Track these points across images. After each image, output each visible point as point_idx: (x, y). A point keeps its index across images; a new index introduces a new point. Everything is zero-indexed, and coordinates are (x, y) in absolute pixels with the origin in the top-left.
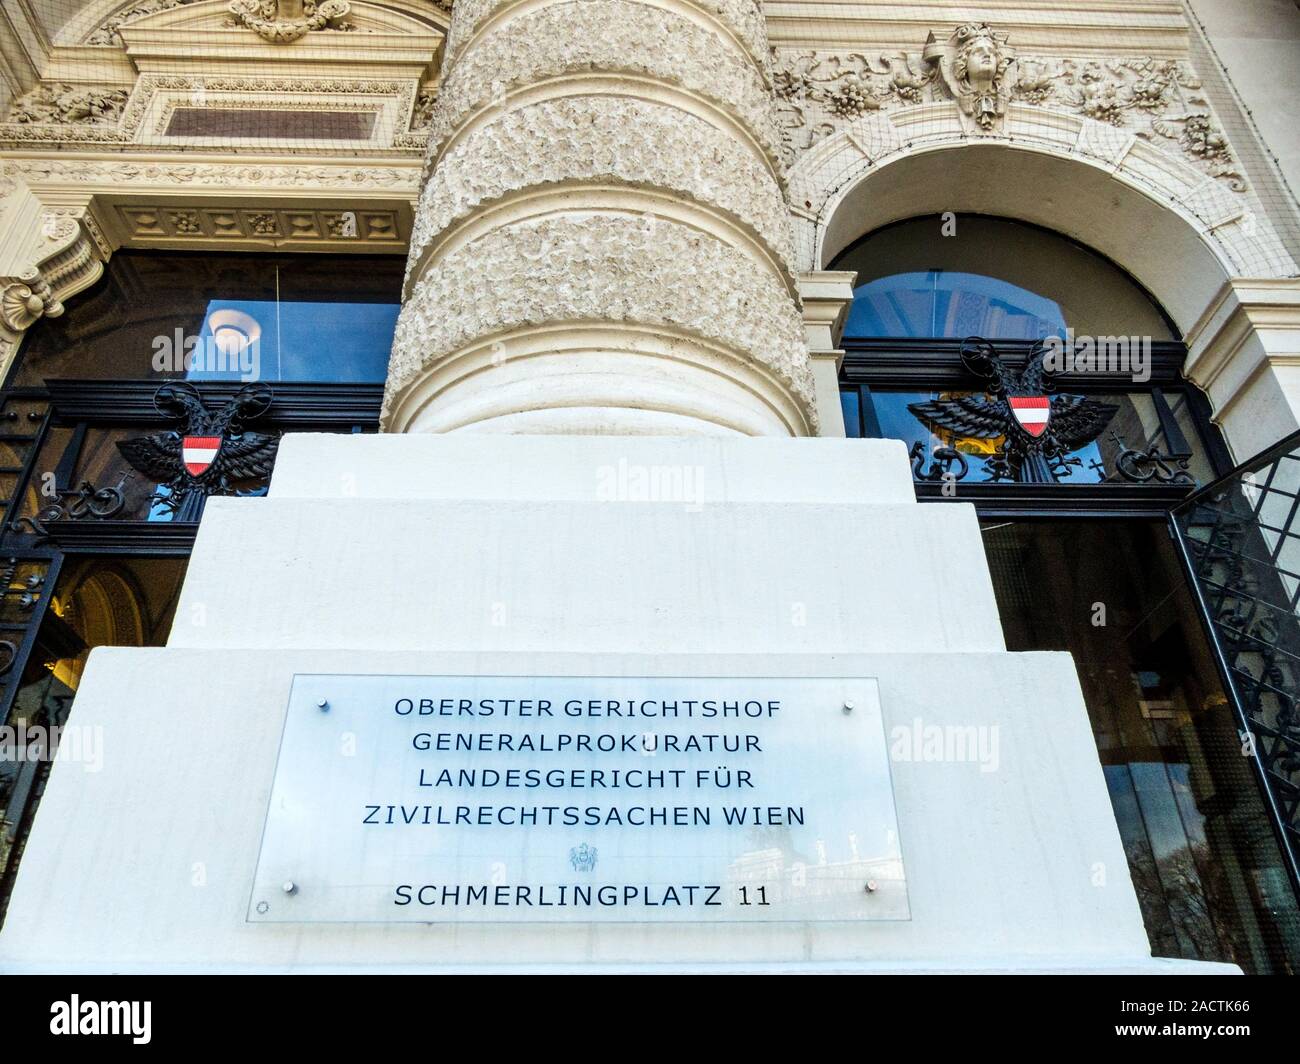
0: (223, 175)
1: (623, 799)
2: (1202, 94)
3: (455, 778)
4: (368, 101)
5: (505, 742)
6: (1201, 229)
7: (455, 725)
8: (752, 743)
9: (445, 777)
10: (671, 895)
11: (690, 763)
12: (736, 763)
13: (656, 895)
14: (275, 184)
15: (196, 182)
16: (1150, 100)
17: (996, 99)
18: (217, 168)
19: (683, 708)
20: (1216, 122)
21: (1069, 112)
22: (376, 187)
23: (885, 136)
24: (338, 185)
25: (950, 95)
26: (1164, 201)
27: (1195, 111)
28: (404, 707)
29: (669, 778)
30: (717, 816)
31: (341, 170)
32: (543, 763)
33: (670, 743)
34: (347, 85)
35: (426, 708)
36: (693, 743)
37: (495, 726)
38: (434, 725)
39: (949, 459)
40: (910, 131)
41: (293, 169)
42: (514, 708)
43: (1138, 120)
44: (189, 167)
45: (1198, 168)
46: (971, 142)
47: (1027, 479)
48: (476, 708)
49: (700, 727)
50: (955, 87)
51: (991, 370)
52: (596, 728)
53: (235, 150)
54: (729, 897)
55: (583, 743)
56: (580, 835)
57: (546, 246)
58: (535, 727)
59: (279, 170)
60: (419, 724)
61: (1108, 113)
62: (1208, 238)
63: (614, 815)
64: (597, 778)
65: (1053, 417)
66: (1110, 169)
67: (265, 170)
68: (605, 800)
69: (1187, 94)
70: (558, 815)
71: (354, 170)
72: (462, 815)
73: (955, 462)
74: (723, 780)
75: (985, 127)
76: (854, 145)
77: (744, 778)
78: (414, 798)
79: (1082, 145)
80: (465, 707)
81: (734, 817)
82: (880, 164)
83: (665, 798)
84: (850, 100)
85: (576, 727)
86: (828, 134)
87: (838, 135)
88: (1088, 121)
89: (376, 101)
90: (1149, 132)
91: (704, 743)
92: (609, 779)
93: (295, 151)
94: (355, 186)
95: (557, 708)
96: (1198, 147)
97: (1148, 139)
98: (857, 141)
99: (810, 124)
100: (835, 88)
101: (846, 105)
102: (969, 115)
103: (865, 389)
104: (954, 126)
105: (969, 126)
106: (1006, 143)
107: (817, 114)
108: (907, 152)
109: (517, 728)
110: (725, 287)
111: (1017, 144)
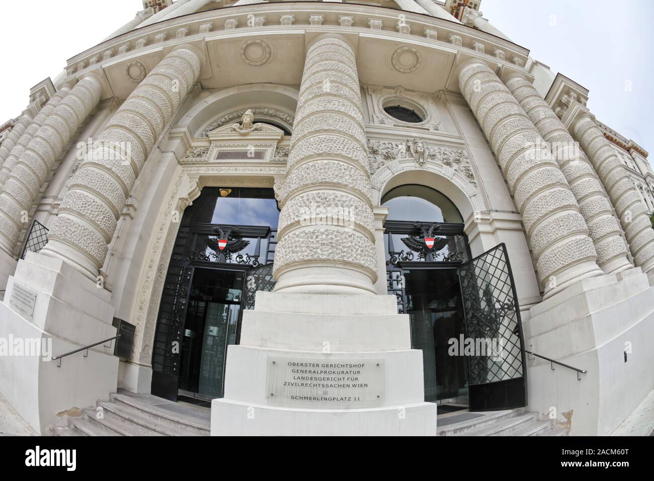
0: (228, 170)
1: (333, 383)
2: (468, 161)
3: (301, 378)
4: (264, 149)
5: (310, 372)
6: (468, 197)
7: (300, 368)
8: (359, 372)
9: (299, 378)
10: (342, 399)
11: (346, 376)
12: (355, 376)
13: (339, 399)
14: (240, 172)
15: (222, 172)
16: (458, 161)
17: (424, 159)
18: (227, 168)
19: (345, 366)
20: (471, 168)
21: (440, 163)
22: (265, 173)
23: (397, 167)
24: (256, 172)
25: (413, 156)
26: (460, 188)
27: (467, 165)
28: (290, 364)
29: (342, 379)
30: (351, 386)
31: (256, 168)
32: (318, 376)
33: (343, 372)
34: (259, 145)
35: (294, 364)
36: (347, 372)
37: (308, 369)
38: (296, 368)
39: (410, 255)
40: (403, 165)
41: (245, 168)
42: (312, 365)
43: (455, 166)
44: (221, 168)
45: (468, 180)
46: (418, 169)
47: (428, 261)
48: (304, 365)
49: (348, 369)
50: (414, 155)
51: (421, 230)
52: (328, 370)
53: (231, 163)
54: (352, 399)
55: (325, 372)
56: (325, 389)
57: (314, 237)
58: (316, 369)
59: (242, 168)
60: (293, 368)
61: (448, 164)
62: (469, 199)
63: (331, 386)
64: (328, 379)
65: (434, 243)
66: (449, 179)
67: (238, 168)
68: (329, 383)
69: (465, 160)
70: (321, 385)
71: (260, 168)
72: (302, 385)
73: (411, 255)
74: (352, 379)
75: (421, 166)
76: (389, 168)
77: (357, 379)
78: (293, 381)
79: (443, 172)
80: (302, 365)
81: (354, 386)
82: (396, 174)
83: (341, 383)
84: (388, 156)
85: (324, 369)
86: (383, 165)
87: (385, 166)
88: (445, 166)
89: (266, 149)
90: (458, 170)
91: (349, 372)
92: (330, 379)
93: (246, 163)
94: (260, 172)
95: (320, 365)
96: (468, 175)
97: (457, 171)
98: (390, 167)
99: (378, 162)
100: (384, 152)
101: (388, 157)
102: (417, 162)
103: (390, 233)
104: (413, 164)
105: (417, 165)
106: (426, 170)
107: (380, 159)
108: (402, 171)
109: (312, 369)
110: (357, 247)
111: (429, 170)
